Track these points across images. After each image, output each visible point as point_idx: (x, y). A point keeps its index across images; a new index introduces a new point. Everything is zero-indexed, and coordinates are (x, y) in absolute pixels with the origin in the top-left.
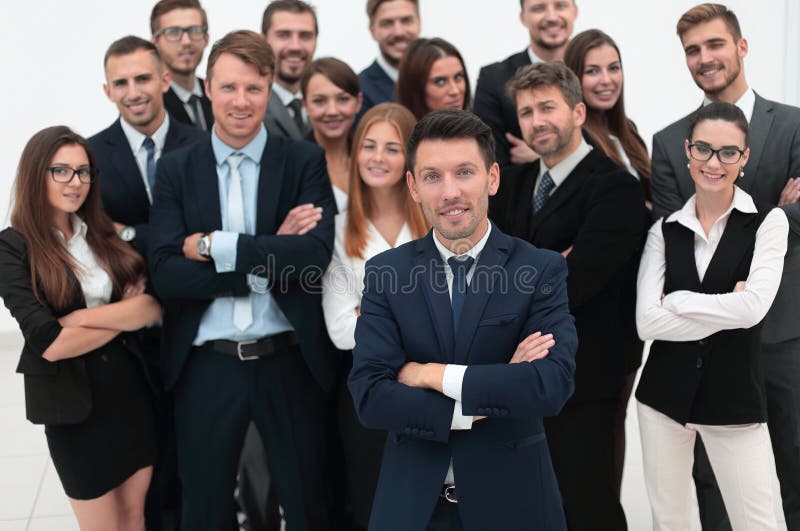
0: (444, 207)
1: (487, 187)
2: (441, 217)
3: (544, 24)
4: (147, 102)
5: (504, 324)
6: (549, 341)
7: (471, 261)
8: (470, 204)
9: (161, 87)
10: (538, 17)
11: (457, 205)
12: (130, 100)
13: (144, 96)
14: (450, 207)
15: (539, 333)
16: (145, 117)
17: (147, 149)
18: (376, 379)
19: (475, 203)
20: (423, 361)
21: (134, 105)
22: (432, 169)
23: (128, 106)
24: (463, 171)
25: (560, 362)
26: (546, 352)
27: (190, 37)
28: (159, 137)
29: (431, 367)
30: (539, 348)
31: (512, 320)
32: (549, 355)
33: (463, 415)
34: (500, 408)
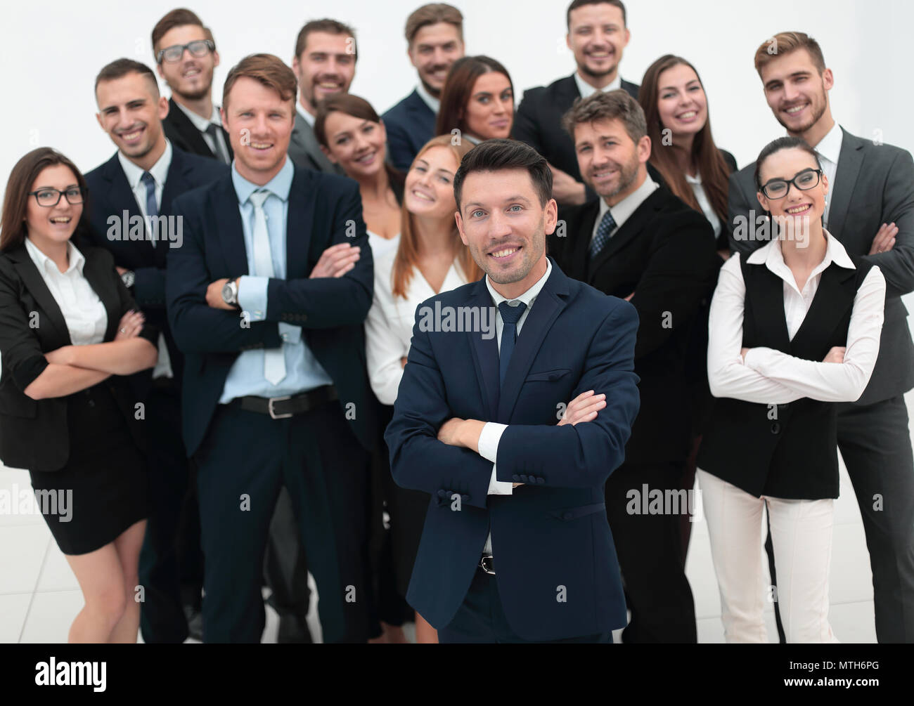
0: (490, 246)
1: (542, 224)
2: (489, 257)
3: (590, 48)
4: (142, 129)
5: (553, 380)
6: (600, 401)
7: (523, 307)
8: (524, 242)
9: (157, 113)
10: (584, 40)
11: (508, 243)
12: (122, 129)
13: (138, 123)
14: (499, 245)
15: (592, 392)
16: (141, 148)
17: (147, 184)
18: (410, 435)
19: (528, 241)
20: (465, 418)
21: (127, 134)
22: (480, 205)
23: (120, 135)
24: (513, 206)
26: (595, 414)
28: (160, 170)
29: (471, 424)
30: (587, 409)
31: (563, 376)
32: (596, 418)
33: (497, 480)
34: (536, 476)
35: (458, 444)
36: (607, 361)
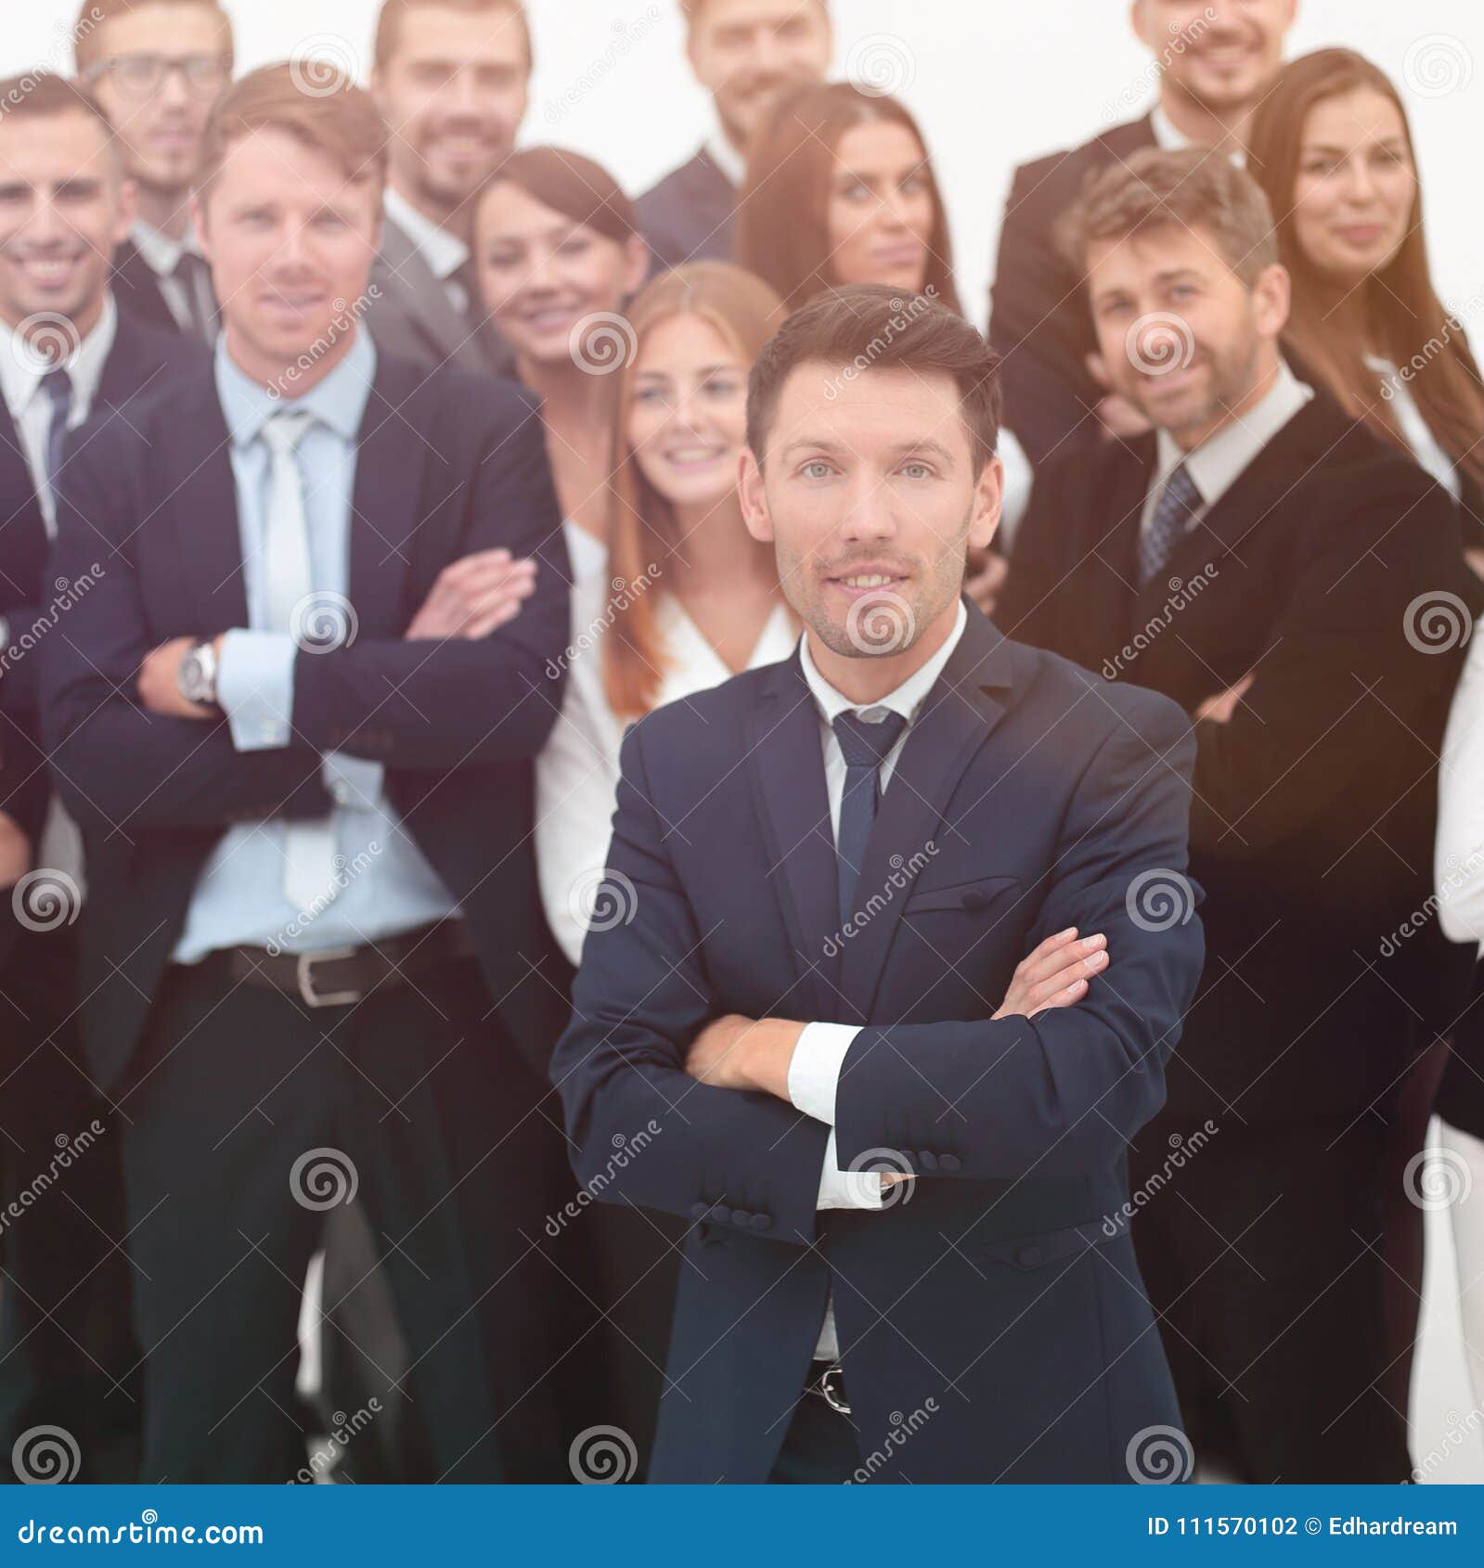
0: (844, 560)
1: (967, 519)
2: (830, 586)
4: (76, 258)
5: (976, 907)
6: (1092, 953)
7: (895, 721)
8: (915, 563)
11: (879, 562)
12: (33, 244)
14: (860, 563)
15: (1072, 932)
17: (51, 397)
18: (611, 1065)
19: (928, 562)
20: (754, 1014)
22: (822, 446)
23: (19, 261)
24: (907, 463)
25: (1110, 1016)
26: (1082, 986)
27: (188, 84)
29: (771, 1028)
30: (1061, 977)
31: (999, 895)
32: (1087, 997)
33: (840, 1169)
34: (936, 1152)
35: (736, 1082)
36: (1112, 849)
